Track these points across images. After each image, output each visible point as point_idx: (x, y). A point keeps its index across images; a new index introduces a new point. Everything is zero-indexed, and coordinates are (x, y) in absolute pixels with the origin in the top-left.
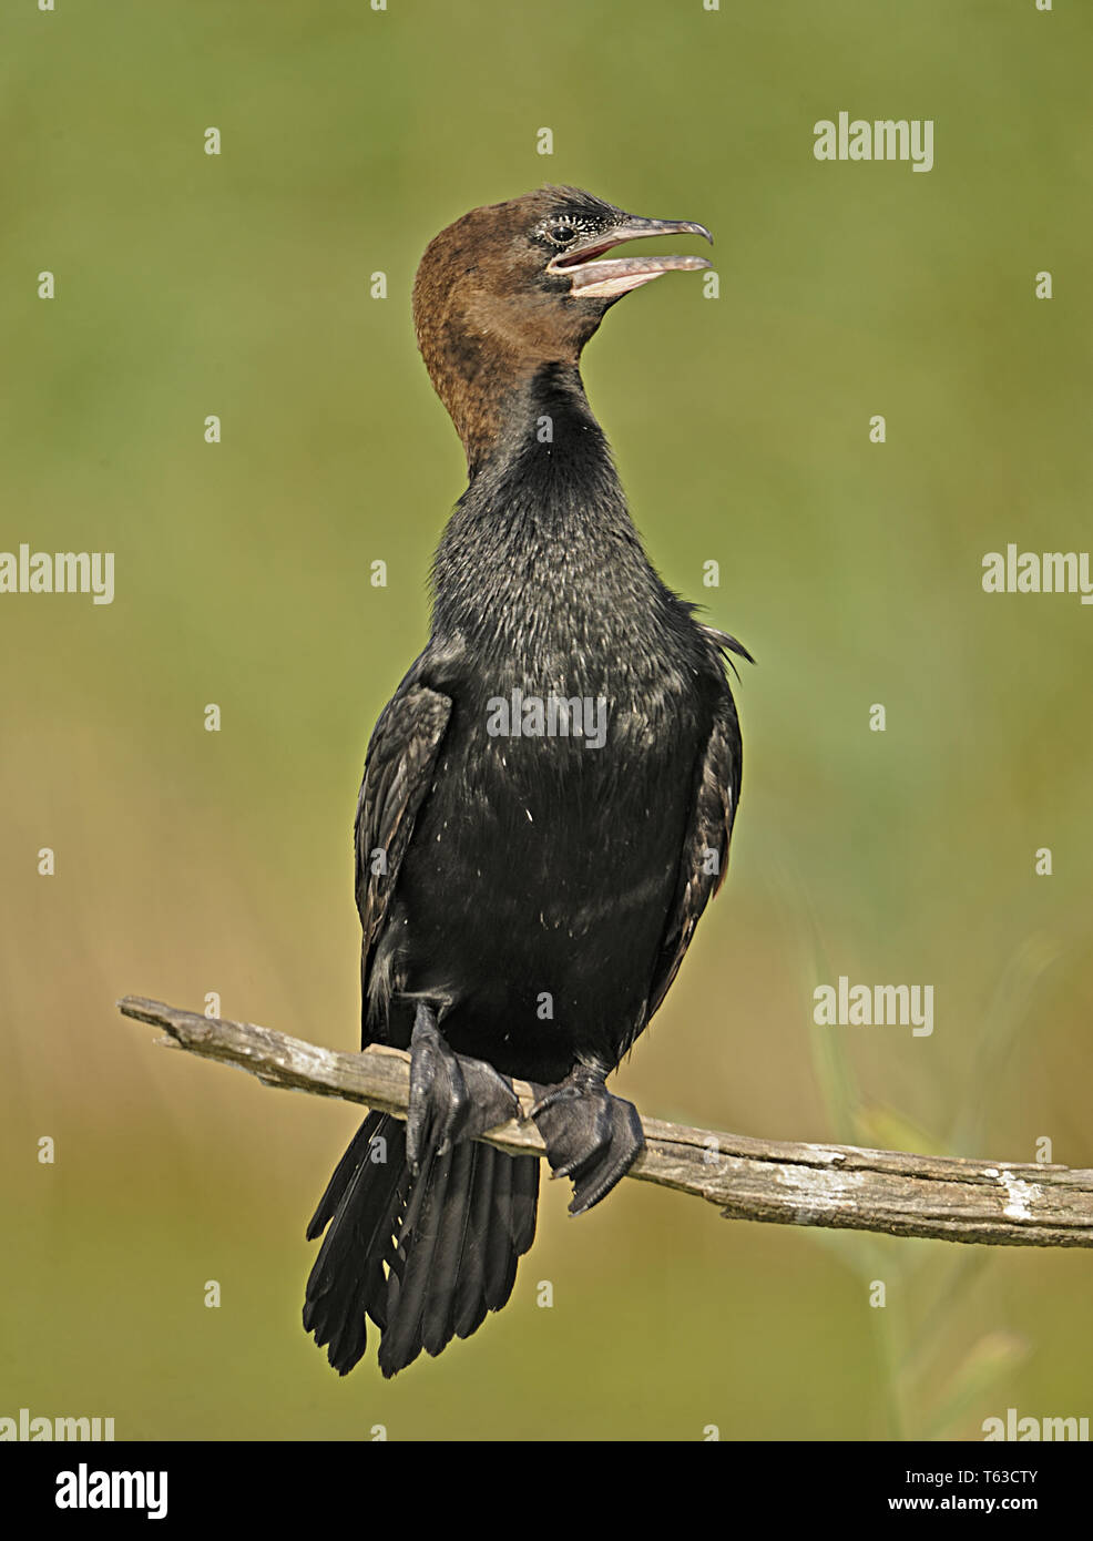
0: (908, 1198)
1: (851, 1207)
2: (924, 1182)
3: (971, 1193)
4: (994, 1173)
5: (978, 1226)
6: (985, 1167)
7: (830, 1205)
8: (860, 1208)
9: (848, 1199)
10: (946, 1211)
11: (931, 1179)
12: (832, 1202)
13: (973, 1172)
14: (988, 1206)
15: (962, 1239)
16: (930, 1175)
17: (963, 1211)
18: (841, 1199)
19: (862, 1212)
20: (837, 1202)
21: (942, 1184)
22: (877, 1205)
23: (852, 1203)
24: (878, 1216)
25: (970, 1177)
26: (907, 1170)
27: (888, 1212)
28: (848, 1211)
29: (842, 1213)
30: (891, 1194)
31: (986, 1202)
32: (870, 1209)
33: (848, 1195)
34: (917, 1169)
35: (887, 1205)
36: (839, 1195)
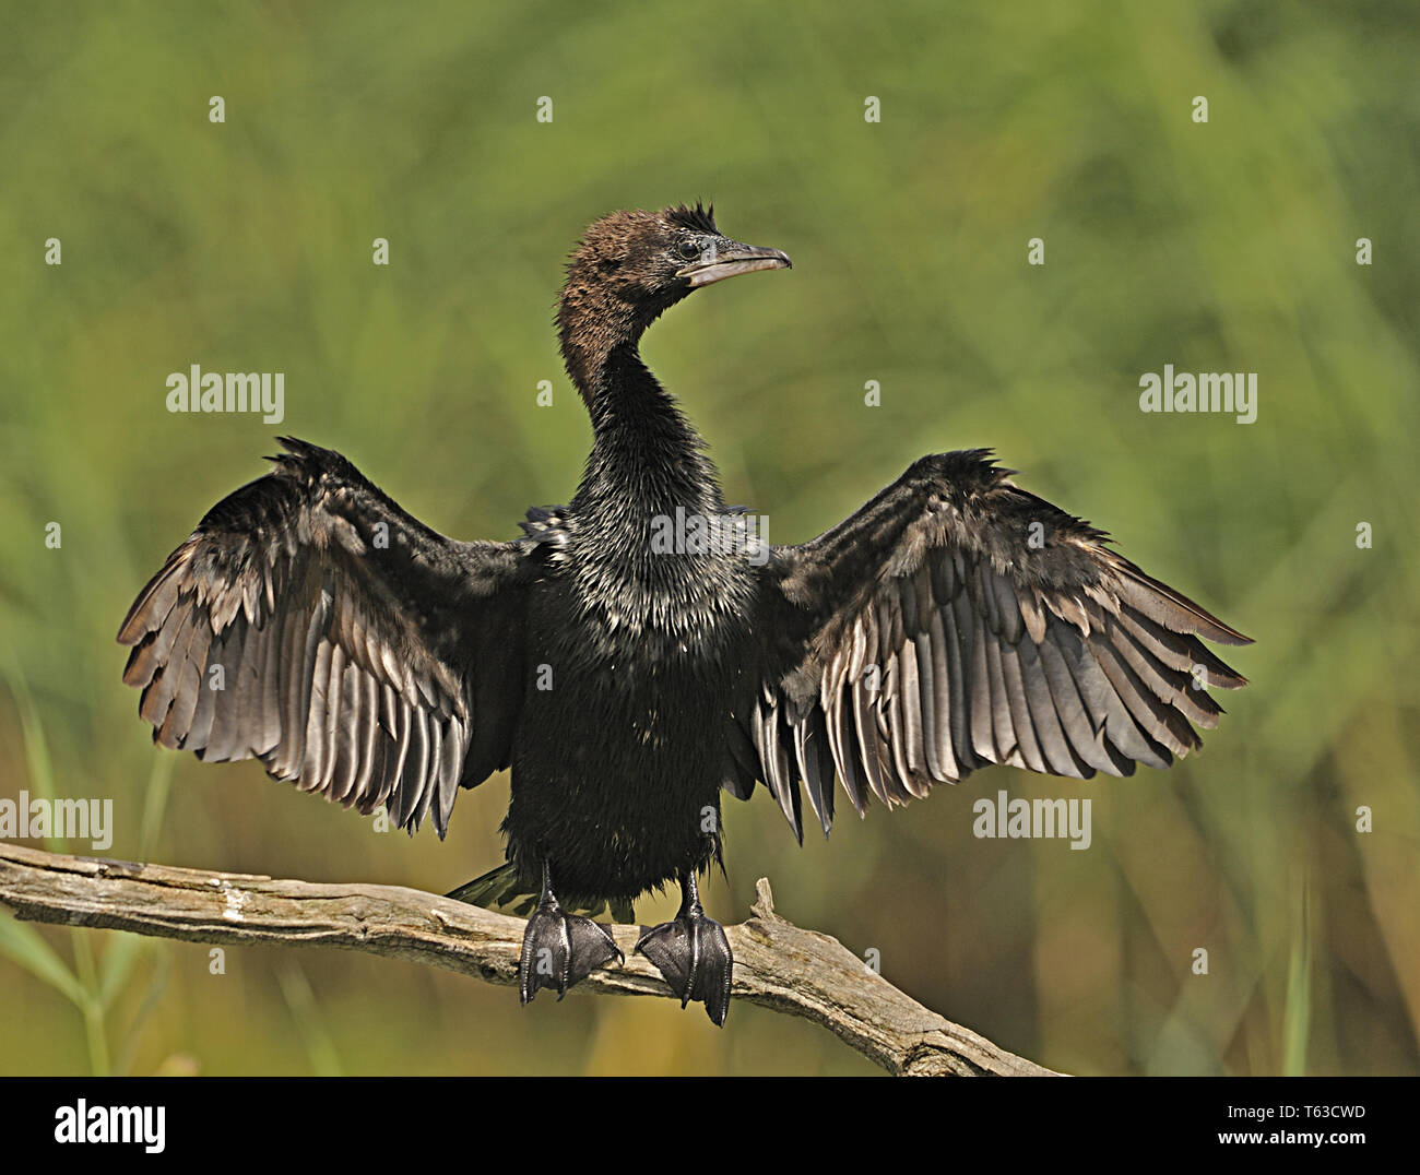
0: (152, 903)
1: (112, 910)
2: (165, 889)
3: (200, 899)
4: (217, 882)
5: (206, 927)
6: (209, 877)
7: (97, 907)
8: (118, 911)
9: (109, 903)
10: (181, 914)
11: (170, 886)
12: (97, 906)
13: (201, 881)
14: (211, 911)
15: (192, 938)
16: (170, 883)
17: (194, 915)
18: (103, 903)
19: (120, 914)
20: (101, 906)
21: (178, 891)
22: (131, 908)
23: (112, 907)
24: (132, 917)
25: (199, 885)
26: (153, 879)
27: (139, 914)
28: (109, 913)
29: (105, 915)
30: (140, 899)
31: (211, 906)
32: (125, 912)
33: (108, 900)
34: (160, 878)
35: (138, 909)
36: (103, 900)
